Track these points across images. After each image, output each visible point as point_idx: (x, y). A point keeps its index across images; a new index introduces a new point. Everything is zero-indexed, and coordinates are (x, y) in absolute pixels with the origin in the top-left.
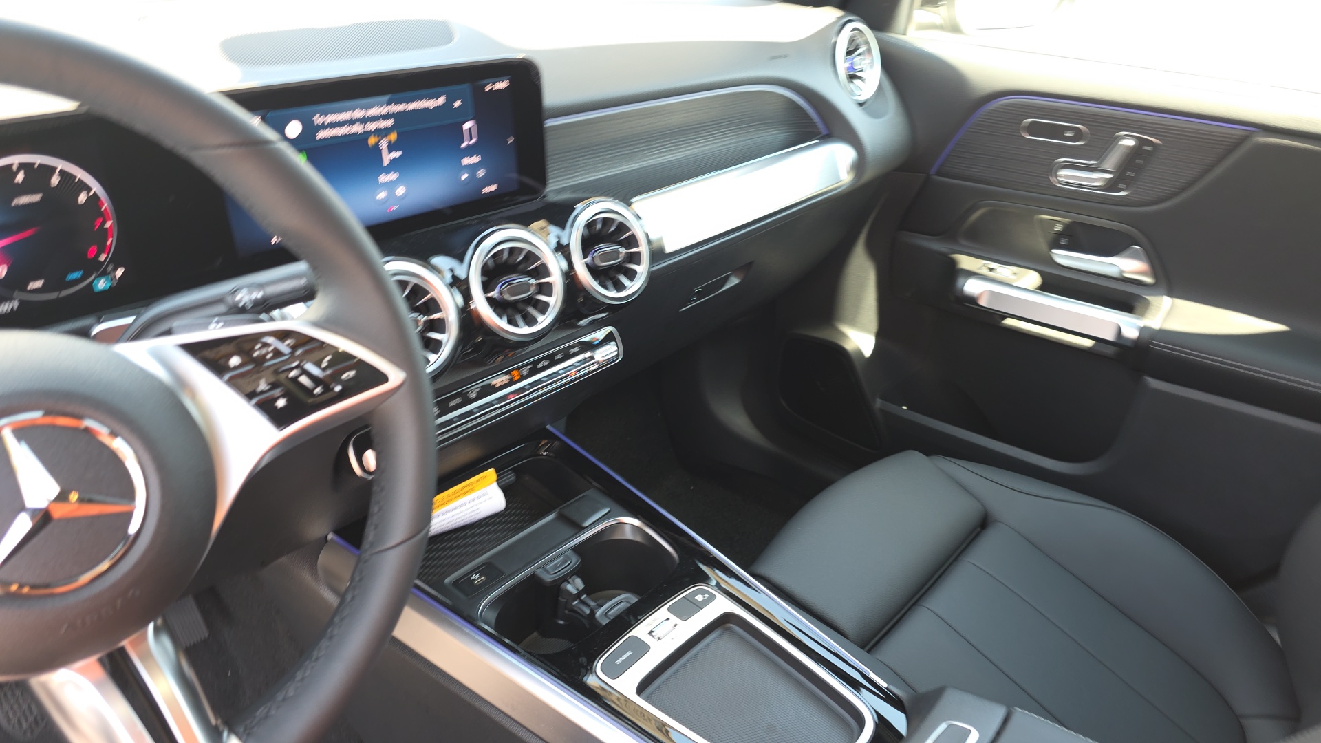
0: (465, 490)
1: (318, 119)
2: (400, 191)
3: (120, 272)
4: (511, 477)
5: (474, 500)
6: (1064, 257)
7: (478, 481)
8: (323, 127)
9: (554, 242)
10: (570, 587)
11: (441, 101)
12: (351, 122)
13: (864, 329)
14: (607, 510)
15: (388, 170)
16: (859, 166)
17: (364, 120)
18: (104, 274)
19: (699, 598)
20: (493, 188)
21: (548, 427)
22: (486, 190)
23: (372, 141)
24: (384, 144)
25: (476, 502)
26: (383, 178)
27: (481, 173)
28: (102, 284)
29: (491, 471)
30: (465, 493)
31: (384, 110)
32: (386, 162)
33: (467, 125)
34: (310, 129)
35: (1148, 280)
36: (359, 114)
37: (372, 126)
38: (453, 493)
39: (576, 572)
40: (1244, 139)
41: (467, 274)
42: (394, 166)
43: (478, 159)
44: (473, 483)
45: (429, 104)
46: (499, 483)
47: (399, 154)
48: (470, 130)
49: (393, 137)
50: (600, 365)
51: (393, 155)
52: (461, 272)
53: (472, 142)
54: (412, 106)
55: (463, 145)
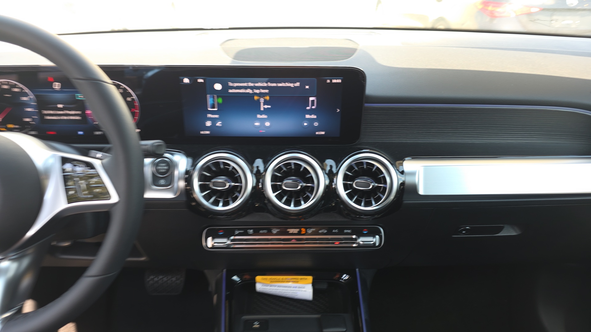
0: (293, 280)
1: (231, 84)
2: (267, 124)
4: (324, 286)
5: (296, 287)
7: (301, 279)
8: (232, 88)
11: (298, 84)
12: (246, 88)
15: (262, 113)
17: (252, 88)
20: (323, 133)
21: (357, 270)
22: (317, 133)
23: (256, 98)
24: (262, 100)
25: (297, 289)
26: (259, 116)
27: (316, 124)
29: (310, 278)
30: (287, 282)
31: (265, 85)
32: (262, 109)
33: (311, 99)
34: (226, 87)
36: (251, 84)
37: (257, 91)
38: (286, 279)
41: (266, 170)
42: (266, 111)
43: (315, 117)
44: (298, 279)
45: (292, 85)
46: (314, 284)
47: (269, 107)
48: (313, 101)
49: (268, 98)
50: (359, 246)
51: (266, 107)
52: (262, 169)
53: (313, 107)
54: (280, 85)
55: (308, 108)
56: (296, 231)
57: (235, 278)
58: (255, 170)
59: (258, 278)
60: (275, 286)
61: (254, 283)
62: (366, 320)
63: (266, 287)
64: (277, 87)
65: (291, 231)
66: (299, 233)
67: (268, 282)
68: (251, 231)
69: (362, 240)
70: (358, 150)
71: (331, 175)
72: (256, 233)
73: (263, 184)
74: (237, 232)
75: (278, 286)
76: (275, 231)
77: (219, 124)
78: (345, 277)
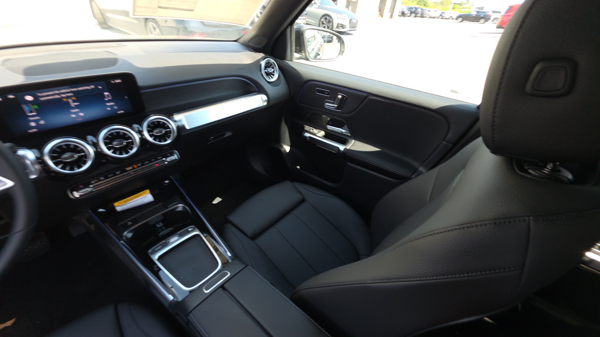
0: (138, 196)
1: (40, 94)
4: (156, 192)
6: (330, 127)
7: (143, 193)
8: (42, 97)
10: (158, 226)
11: (92, 87)
12: (53, 95)
13: (287, 145)
14: (176, 202)
15: (73, 108)
16: (268, 101)
17: (58, 94)
19: (190, 229)
20: (122, 112)
21: (171, 177)
22: (119, 112)
23: (65, 100)
24: (70, 101)
25: (143, 199)
26: (73, 111)
27: (116, 107)
29: (148, 191)
31: (68, 90)
32: (73, 106)
33: (106, 94)
34: (36, 98)
35: (349, 135)
36: (57, 92)
37: (63, 96)
39: (161, 221)
40: (367, 97)
41: (98, 140)
42: (76, 107)
43: (113, 104)
44: (140, 194)
45: (88, 88)
46: (151, 193)
47: (78, 103)
48: (108, 95)
49: (74, 98)
50: (169, 162)
51: (75, 104)
52: (95, 140)
53: (109, 98)
54: (80, 89)
55: (106, 99)
56: (130, 168)
57: (101, 210)
58: (90, 142)
59: (116, 204)
61: (114, 208)
62: (186, 194)
63: (123, 207)
64: (79, 91)
65: (128, 169)
66: (134, 168)
67: (124, 203)
68: (102, 178)
69: (169, 159)
70: (148, 116)
71: (140, 132)
72: (106, 178)
73: (101, 149)
74: (93, 182)
75: (131, 203)
76: (118, 173)
77: (42, 122)
78: (167, 182)
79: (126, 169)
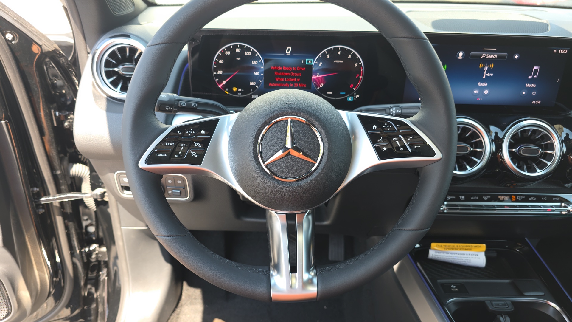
0: (467, 248)
2: (486, 92)
3: (358, 96)
4: (494, 254)
5: (469, 255)
7: (475, 247)
9: (564, 135)
10: (502, 319)
14: (543, 294)
15: (483, 81)
18: (352, 95)
20: (539, 102)
21: (526, 239)
22: (534, 102)
23: (481, 66)
24: (486, 68)
25: (471, 256)
26: (480, 84)
27: (534, 93)
28: (350, 99)
29: (484, 246)
30: (466, 249)
32: (484, 77)
33: (535, 68)
38: (460, 246)
39: (509, 314)
41: (504, 136)
42: (487, 79)
43: (535, 86)
44: (472, 246)
46: (487, 253)
47: (492, 75)
48: (536, 70)
49: (492, 66)
50: (569, 213)
51: (488, 75)
52: (500, 136)
53: (535, 76)
55: (530, 77)
56: (506, 198)
59: (433, 245)
60: (448, 253)
63: (440, 254)
65: (503, 198)
67: (443, 250)
68: (463, 197)
71: (568, 143)
72: (468, 199)
74: (449, 198)
75: (452, 254)
76: (485, 198)
79: (499, 197)
